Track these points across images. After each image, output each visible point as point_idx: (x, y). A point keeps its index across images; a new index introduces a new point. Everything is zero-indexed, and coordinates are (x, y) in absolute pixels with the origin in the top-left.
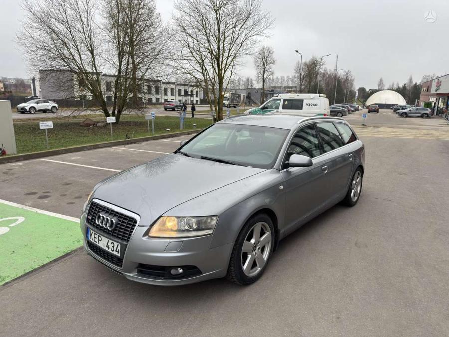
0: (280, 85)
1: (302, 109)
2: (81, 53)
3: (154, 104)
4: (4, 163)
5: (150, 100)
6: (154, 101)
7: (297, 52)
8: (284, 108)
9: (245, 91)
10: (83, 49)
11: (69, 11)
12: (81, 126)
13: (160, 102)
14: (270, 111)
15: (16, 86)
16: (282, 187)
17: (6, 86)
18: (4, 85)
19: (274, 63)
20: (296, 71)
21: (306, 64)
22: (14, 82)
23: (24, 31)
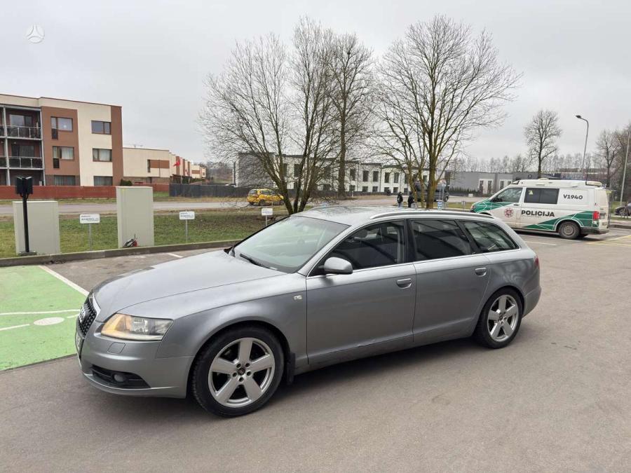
0: (573, 167)
1: (556, 203)
2: (265, 132)
3: (369, 194)
4: (127, 255)
5: (365, 189)
6: (370, 190)
7: (579, 117)
8: (526, 201)
9: (511, 175)
10: (268, 127)
11: (256, 85)
12: (258, 219)
13: (378, 191)
14: (504, 205)
15: (219, 171)
16: (299, 297)
17: (208, 173)
18: (207, 170)
19: (558, 134)
20: (600, 146)
21: (616, 135)
22: (217, 167)
23: (208, 109)
